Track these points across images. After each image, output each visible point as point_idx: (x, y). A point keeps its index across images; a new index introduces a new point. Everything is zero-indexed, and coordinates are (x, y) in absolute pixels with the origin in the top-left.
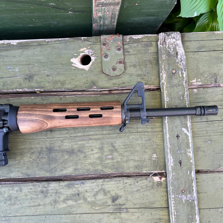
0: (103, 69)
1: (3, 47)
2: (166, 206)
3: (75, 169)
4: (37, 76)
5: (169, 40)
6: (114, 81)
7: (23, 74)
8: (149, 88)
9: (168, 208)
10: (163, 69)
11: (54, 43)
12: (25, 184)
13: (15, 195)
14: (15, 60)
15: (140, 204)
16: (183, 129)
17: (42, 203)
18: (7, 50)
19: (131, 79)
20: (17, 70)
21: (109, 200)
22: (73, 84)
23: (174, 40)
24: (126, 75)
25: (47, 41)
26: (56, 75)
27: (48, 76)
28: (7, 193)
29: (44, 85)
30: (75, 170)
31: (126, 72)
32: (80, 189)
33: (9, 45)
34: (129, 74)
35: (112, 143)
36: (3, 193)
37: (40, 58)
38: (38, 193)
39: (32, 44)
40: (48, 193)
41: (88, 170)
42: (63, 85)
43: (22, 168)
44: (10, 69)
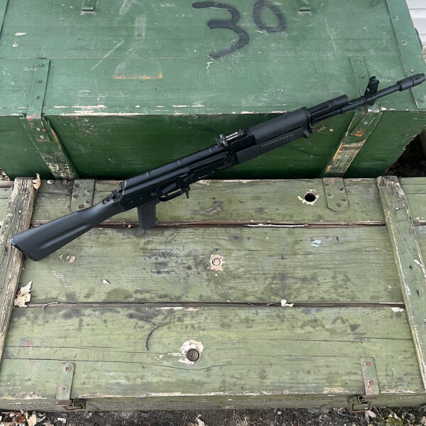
0: (329, 205)
1: (235, 185)
2: (409, 337)
4: (267, 209)
5: (388, 182)
9: (412, 340)
11: (281, 183)
12: (261, 308)
13: (252, 318)
14: (245, 196)
15: (381, 334)
16: (415, 260)
17: (279, 328)
18: (238, 188)
19: (356, 214)
21: (348, 328)
22: (301, 217)
24: (351, 211)
25: (274, 181)
26: (284, 209)
27: (277, 209)
28: (244, 315)
29: (274, 217)
30: (310, 297)
31: (350, 208)
32: (317, 316)
33: (241, 183)
34: (354, 210)
35: (344, 273)
38: (274, 317)
39: (261, 183)
40: (284, 318)
42: (292, 218)
43: (256, 292)
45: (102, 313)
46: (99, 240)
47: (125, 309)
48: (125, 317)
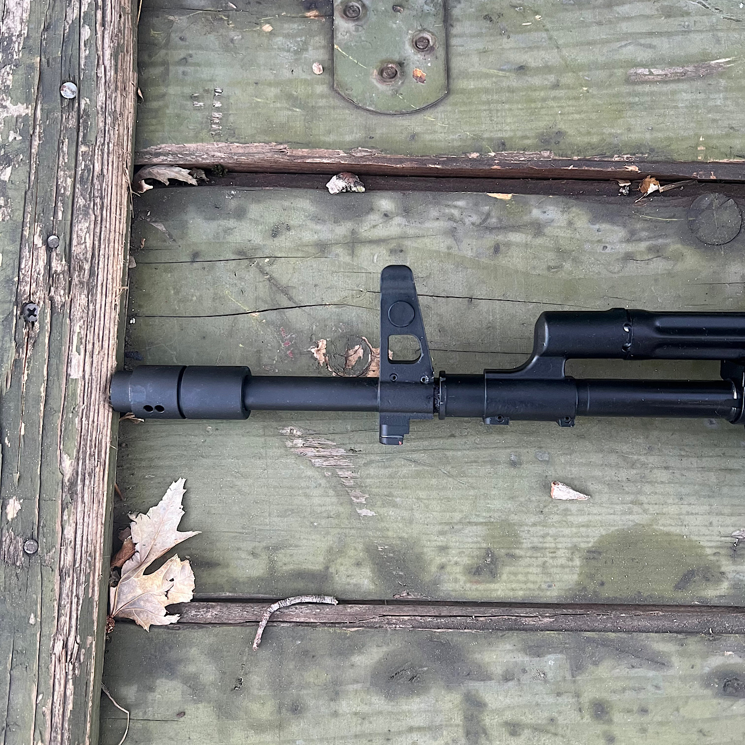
45: (577, 668)
46: (502, 261)
47: (693, 644)
48: (696, 688)
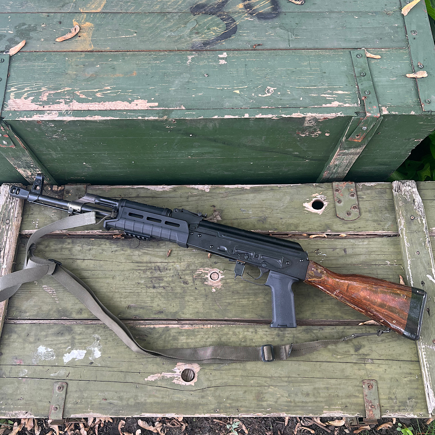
0: (338, 213)
1: (237, 191)
2: (416, 359)
3: (313, 314)
4: (270, 218)
5: (405, 187)
6: (349, 225)
7: (257, 216)
8: (387, 234)
9: (418, 361)
10: (401, 215)
11: (287, 188)
12: (260, 326)
13: (250, 337)
14: (248, 203)
15: (386, 355)
16: (428, 276)
18: (240, 194)
19: (367, 224)
20: (250, 213)
21: (351, 348)
22: (307, 227)
23: (410, 188)
24: (362, 220)
25: (279, 186)
26: (289, 218)
27: (281, 219)
28: (242, 334)
29: (278, 227)
31: (361, 217)
32: (319, 335)
33: (243, 189)
34: (365, 219)
36: (238, 334)
37: (272, 202)
38: (274, 336)
39: (265, 189)
40: (284, 337)
41: (326, 316)
42: (296, 228)
43: (256, 309)
44: (244, 211)
45: (94, 331)
